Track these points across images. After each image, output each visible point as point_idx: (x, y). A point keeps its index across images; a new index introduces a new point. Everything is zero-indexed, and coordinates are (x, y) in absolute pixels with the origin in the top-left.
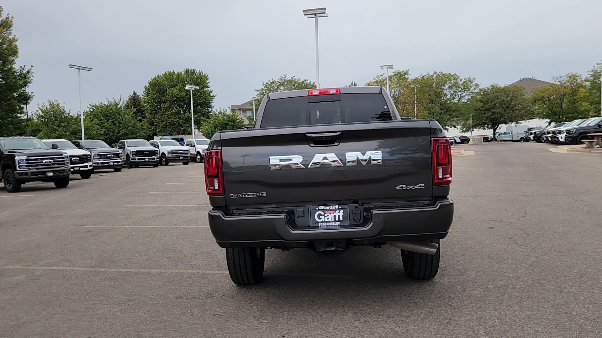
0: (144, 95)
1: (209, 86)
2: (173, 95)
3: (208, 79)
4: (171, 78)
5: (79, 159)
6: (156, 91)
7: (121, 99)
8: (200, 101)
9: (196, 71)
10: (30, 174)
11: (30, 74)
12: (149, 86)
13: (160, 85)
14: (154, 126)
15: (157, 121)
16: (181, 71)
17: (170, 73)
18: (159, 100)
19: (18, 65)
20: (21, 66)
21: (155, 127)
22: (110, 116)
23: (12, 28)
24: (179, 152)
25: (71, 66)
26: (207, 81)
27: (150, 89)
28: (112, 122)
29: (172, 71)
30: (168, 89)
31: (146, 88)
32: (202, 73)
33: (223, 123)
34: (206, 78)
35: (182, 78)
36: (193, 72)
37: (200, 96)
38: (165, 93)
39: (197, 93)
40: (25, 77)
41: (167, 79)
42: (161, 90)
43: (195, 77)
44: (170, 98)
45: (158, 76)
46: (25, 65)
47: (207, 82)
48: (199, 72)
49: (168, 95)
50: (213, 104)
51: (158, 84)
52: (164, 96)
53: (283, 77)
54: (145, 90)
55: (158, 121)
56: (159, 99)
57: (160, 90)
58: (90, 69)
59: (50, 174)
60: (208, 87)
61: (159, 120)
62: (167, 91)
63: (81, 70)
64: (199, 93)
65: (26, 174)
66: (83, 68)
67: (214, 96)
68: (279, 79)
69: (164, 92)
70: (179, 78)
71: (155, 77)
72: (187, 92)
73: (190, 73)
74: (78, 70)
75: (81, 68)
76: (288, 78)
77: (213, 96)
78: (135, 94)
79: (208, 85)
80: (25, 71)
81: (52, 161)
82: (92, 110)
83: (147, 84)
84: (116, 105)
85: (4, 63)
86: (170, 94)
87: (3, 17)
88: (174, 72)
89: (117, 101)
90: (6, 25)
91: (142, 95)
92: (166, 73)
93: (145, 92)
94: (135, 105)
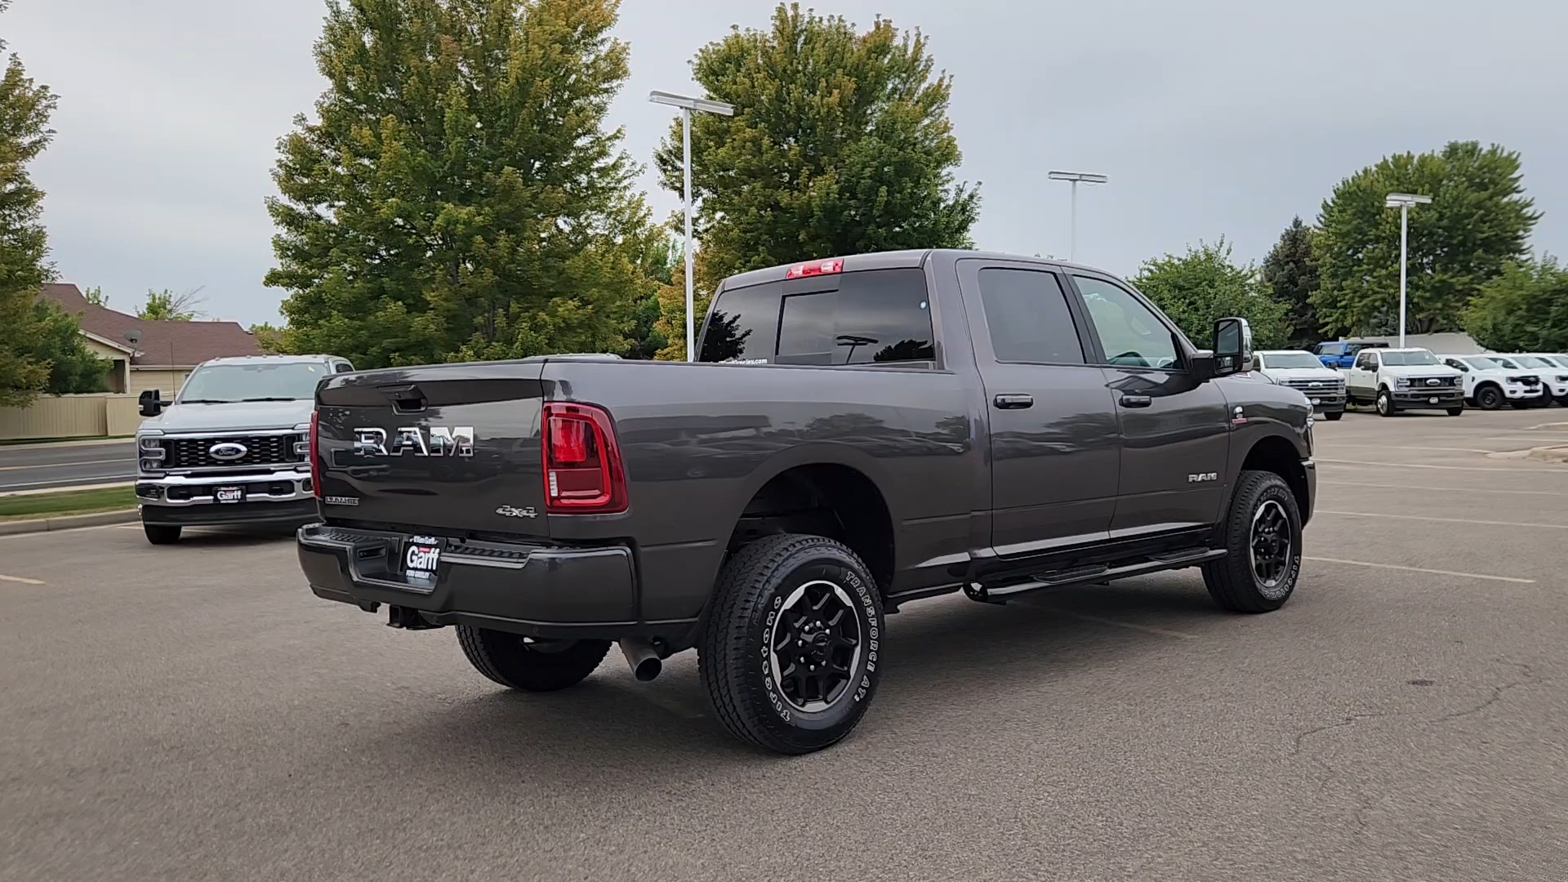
0: (1320, 226)
1: (1521, 188)
3: (1517, 167)
4: (1399, 172)
6: (1349, 212)
7: (1222, 243)
8: (1483, 233)
9: (1480, 146)
11: (974, 200)
12: (1333, 202)
13: (1364, 197)
14: (1340, 311)
15: (1347, 297)
16: (1433, 151)
17: (1396, 159)
18: (1360, 237)
19: (952, 182)
20: (960, 186)
21: (1343, 314)
22: (1189, 289)
23: (949, 101)
24: (1310, 384)
25: (1053, 176)
26: (1512, 173)
27: (1335, 210)
28: (1191, 303)
29: (1405, 155)
31: (1325, 206)
32: (1499, 151)
33: (1535, 297)
34: (1512, 163)
35: (1435, 171)
36: (1472, 150)
37: (1487, 218)
38: (1378, 217)
39: (1474, 211)
40: (964, 210)
41: (1387, 178)
42: (1368, 209)
43: (1478, 163)
44: (1388, 232)
45: (1365, 171)
46: (966, 182)
47: (1515, 175)
48: (1490, 148)
49: (1384, 223)
50: (1526, 243)
51: (1360, 194)
52: (1375, 225)
54: (1322, 211)
55: (1351, 295)
56: (1360, 234)
57: (1364, 208)
58: (1099, 179)
60: (1515, 191)
61: (1355, 292)
62: (1383, 211)
63: (1077, 182)
64: (1482, 212)
66: (1084, 178)
67: (1536, 215)
69: (1374, 215)
70: (1423, 171)
71: (1357, 173)
72: (1444, 211)
73: (1460, 155)
74: (1071, 182)
75: (1077, 178)
77: (1530, 218)
78: (1297, 223)
79: (1516, 185)
80: (965, 196)
82: (1146, 273)
83: (1330, 197)
84: (1209, 257)
85: (917, 184)
86: (1390, 220)
87: (932, 79)
88: (1410, 157)
89: (1212, 248)
90: (936, 96)
91: (1315, 227)
92: (1385, 161)
93: (1322, 219)
94: (1294, 255)
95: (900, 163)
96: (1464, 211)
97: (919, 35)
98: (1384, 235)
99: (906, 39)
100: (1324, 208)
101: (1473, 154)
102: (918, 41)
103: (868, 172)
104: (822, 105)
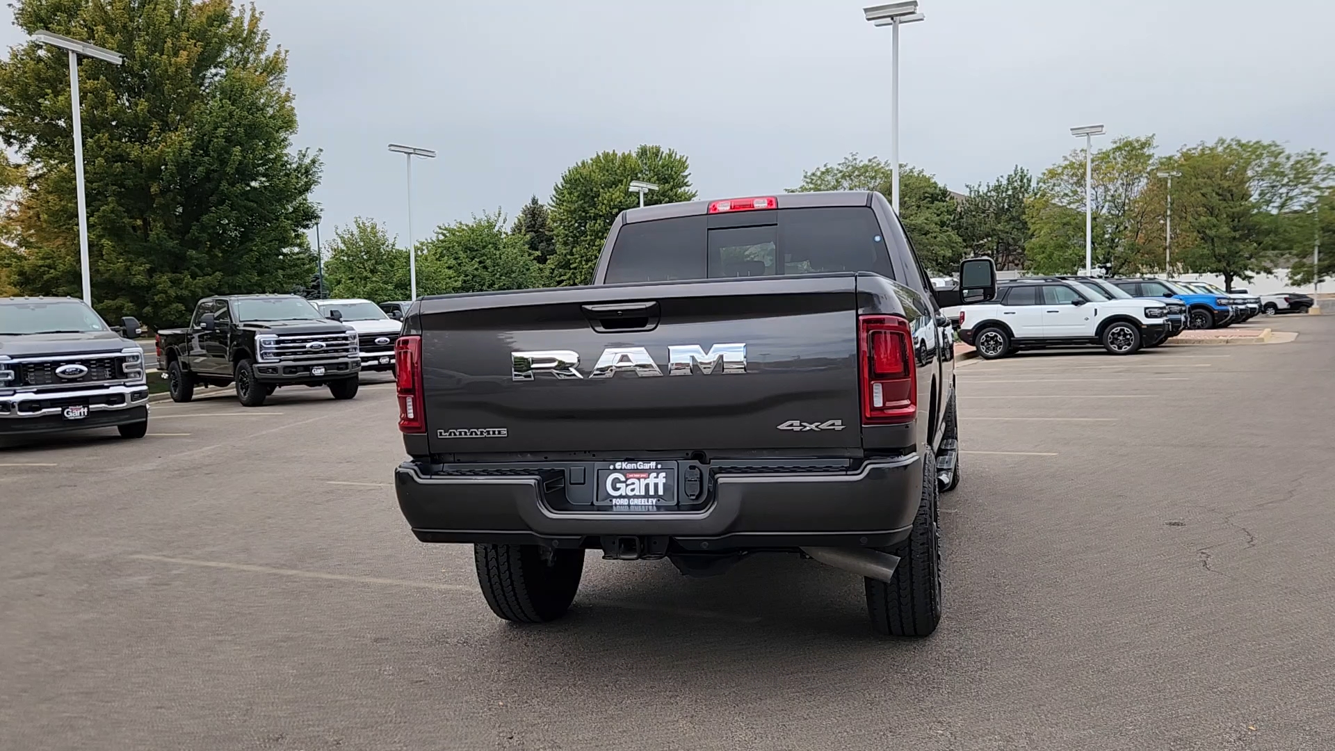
0: (554, 204)
1: (689, 184)
2: (612, 203)
3: (687, 168)
4: (608, 166)
5: (388, 340)
6: (576, 194)
7: (499, 214)
9: (661, 150)
10: (281, 371)
11: (316, 165)
12: (563, 187)
13: (586, 183)
14: (572, 271)
15: (577, 261)
16: (630, 151)
17: (606, 155)
18: (583, 214)
19: (295, 147)
20: (301, 151)
21: (573, 273)
22: (477, 250)
23: (286, 74)
25: (393, 148)
26: (684, 172)
27: (565, 192)
28: (480, 262)
29: (611, 152)
30: (601, 190)
32: (674, 155)
34: (683, 165)
35: (633, 166)
36: (657, 153)
38: (596, 199)
39: (662, 198)
40: (307, 172)
41: (601, 169)
42: (588, 193)
43: (660, 163)
44: (604, 211)
45: (583, 163)
46: (307, 148)
47: (685, 174)
48: (668, 152)
49: (601, 204)
51: (581, 180)
52: (594, 205)
53: (850, 158)
54: (554, 193)
55: (579, 259)
56: (583, 212)
57: (586, 192)
58: (428, 154)
59: (319, 372)
60: (686, 184)
61: (582, 257)
62: (599, 195)
63: (412, 155)
64: (667, 199)
65: (275, 369)
66: (417, 152)
68: (839, 164)
69: (593, 197)
70: (625, 166)
71: (577, 164)
73: (648, 155)
74: (406, 155)
75: (412, 151)
76: (862, 161)
78: (534, 201)
79: (686, 181)
80: (307, 161)
81: (324, 344)
82: (441, 237)
83: (560, 182)
84: (491, 226)
85: (267, 144)
86: (605, 202)
87: (270, 51)
88: (614, 154)
89: (493, 218)
90: (274, 68)
91: (549, 204)
92: (598, 156)
93: (554, 199)
94: (534, 226)
95: (250, 126)
96: (655, 198)
97: (254, 10)
98: (601, 213)
99: (243, 11)
100: (555, 190)
101: (657, 156)
102: (253, 15)
103: (221, 131)
104: (171, 65)
